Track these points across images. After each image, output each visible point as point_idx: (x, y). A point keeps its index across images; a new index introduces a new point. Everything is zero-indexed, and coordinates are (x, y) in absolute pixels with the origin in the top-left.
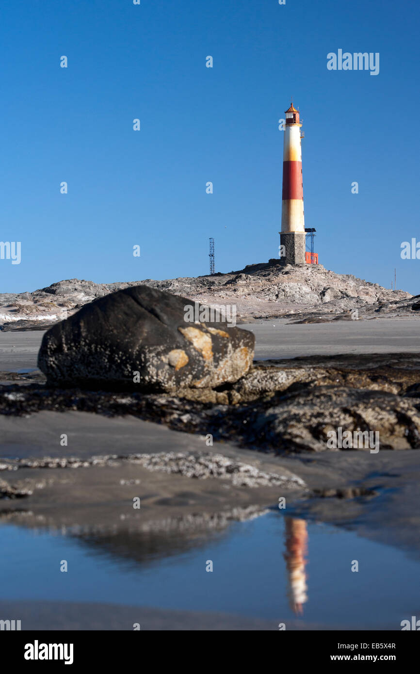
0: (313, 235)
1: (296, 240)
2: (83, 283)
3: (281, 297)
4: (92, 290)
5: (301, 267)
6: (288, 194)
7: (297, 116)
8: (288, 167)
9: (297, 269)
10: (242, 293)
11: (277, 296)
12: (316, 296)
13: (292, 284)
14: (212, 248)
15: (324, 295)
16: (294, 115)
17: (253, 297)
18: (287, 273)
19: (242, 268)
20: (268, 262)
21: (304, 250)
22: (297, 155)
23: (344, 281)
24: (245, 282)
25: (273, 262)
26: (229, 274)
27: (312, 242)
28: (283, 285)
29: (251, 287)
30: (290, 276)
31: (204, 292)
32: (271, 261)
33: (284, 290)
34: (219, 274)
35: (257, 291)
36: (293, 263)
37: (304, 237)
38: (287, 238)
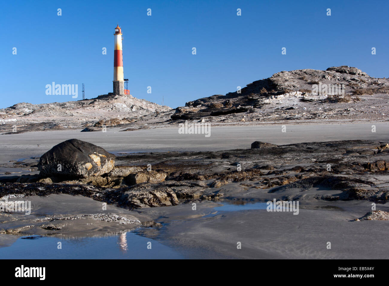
0: (128, 82)
1: (120, 84)
2: (27, 104)
3: (114, 109)
4: (31, 107)
5: (122, 96)
6: (116, 64)
7: (120, 30)
8: (116, 52)
9: (120, 97)
10: (97, 108)
11: (112, 109)
12: (129, 108)
13: (118, 104)
14: (83, 88)
15: (132, 108)
16: (119, 30)
17: (102, 109)
18: (116, 99)
19: (97, 97)
20: (108, 94)
21: (123, 88)
22: (120, 47)
23: (141, 102)
24: (98, 103)
25: (110, 94)
26: (91, 99)
27: (127, 85)
28: (115, 104)
29: (100, 105)
30: (118, 100)
31: (80, 108)
32: (109, 93)
33: (115, 106)
34: (87, 100)
35: (104, 106)
36: (119, 94)
37: (124, 83)
38: (116, 84)
